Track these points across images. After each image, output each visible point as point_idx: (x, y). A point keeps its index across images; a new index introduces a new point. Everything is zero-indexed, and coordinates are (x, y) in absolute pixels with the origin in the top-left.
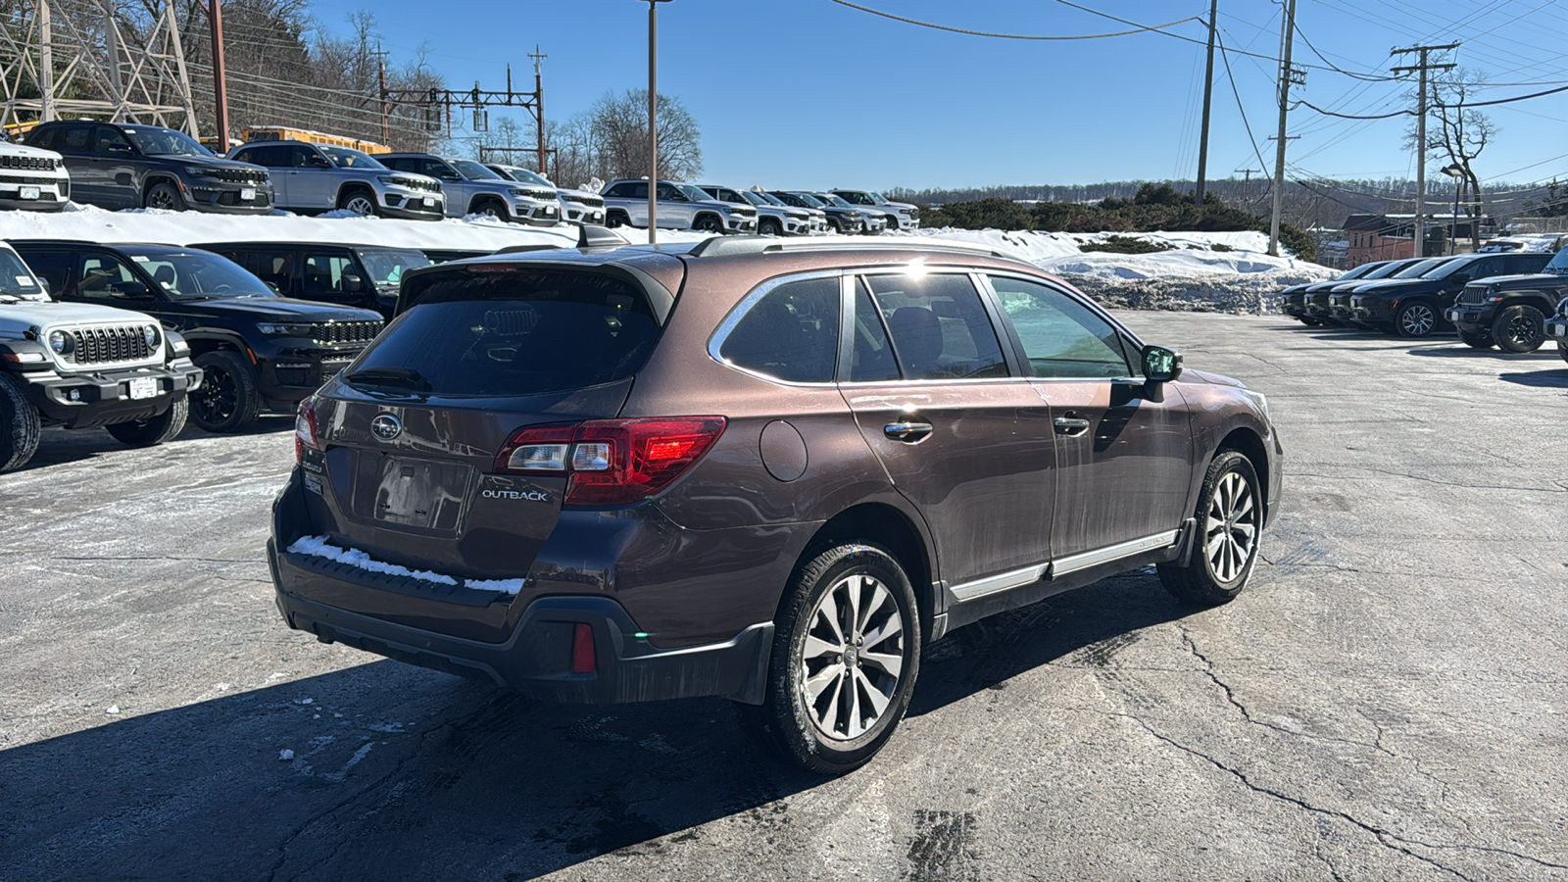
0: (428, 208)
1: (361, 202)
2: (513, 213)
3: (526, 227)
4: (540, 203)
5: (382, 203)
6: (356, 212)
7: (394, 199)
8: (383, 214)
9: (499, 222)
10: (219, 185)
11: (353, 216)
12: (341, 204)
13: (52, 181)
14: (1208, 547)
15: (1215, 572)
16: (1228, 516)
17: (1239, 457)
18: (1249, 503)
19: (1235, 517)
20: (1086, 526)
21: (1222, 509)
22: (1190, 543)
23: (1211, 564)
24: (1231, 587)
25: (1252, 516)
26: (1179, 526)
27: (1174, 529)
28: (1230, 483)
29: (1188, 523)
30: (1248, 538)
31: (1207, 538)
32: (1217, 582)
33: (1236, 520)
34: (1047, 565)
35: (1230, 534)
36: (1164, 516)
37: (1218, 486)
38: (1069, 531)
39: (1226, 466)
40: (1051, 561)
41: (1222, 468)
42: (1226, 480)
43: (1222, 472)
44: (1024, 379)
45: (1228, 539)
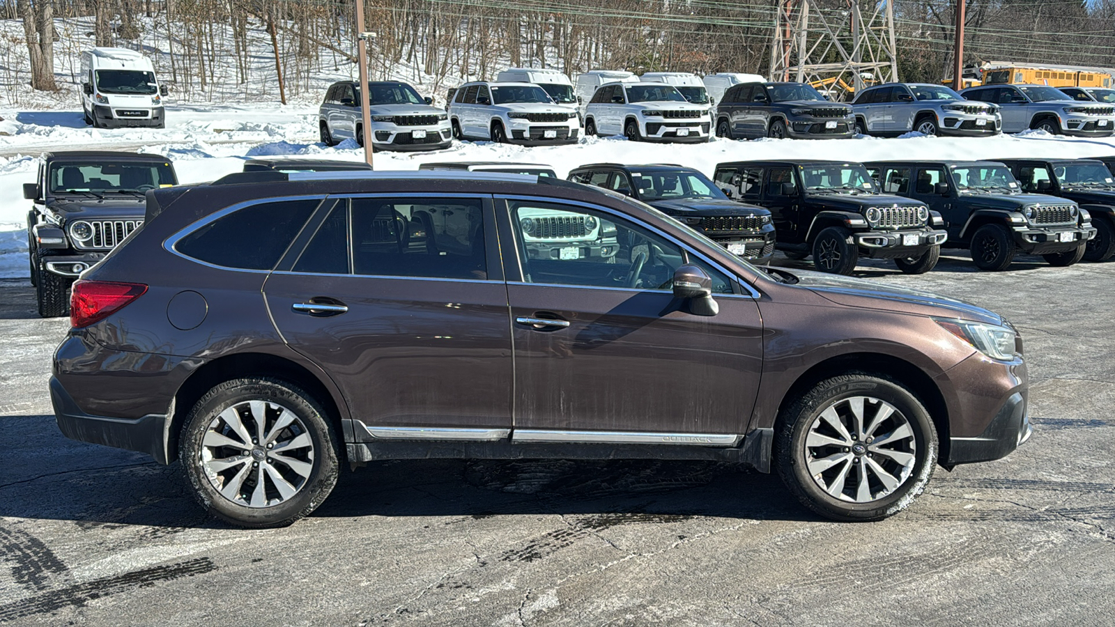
0: (980, 127)
1: (928, 125)
2: (1064, 127)
3: (1074, 138)
4: (1093, 118)
5: (942, 125)
6: (923, 133)
7: (950, 122)
8: (939, 133)
9: (1048, 135)
10: (810, 120)
11: (920, 136)
12: (915, 128)
13: (696, 124)
14: (809, 461)
15: (825, 488)
16: (858, 437)
17: (875, 382)
18: (904, 431)
19: (875, 442)
20: (568, 408)
21: (842, 429)
22: (764, 451)
23: (816, 478)
24: (857, 508)
25: (913, 445)
26: (744, 432)
27: (733, 433)
28: (857, 405)
29: (758, 432)
30: (903, 466)
31: (807, 452)
32: (826, 497)
33: (877, 444)
34: (509, 430)
35: (865, 456)
36: (711, 418)
37: (829, 405)
38: (540, 408)
39: (844, 388)
40: (513, 429)
41: (835, 389)
42: (848, 402)
43: (834, 392)
44: (504, 282)
45: (859, 461)
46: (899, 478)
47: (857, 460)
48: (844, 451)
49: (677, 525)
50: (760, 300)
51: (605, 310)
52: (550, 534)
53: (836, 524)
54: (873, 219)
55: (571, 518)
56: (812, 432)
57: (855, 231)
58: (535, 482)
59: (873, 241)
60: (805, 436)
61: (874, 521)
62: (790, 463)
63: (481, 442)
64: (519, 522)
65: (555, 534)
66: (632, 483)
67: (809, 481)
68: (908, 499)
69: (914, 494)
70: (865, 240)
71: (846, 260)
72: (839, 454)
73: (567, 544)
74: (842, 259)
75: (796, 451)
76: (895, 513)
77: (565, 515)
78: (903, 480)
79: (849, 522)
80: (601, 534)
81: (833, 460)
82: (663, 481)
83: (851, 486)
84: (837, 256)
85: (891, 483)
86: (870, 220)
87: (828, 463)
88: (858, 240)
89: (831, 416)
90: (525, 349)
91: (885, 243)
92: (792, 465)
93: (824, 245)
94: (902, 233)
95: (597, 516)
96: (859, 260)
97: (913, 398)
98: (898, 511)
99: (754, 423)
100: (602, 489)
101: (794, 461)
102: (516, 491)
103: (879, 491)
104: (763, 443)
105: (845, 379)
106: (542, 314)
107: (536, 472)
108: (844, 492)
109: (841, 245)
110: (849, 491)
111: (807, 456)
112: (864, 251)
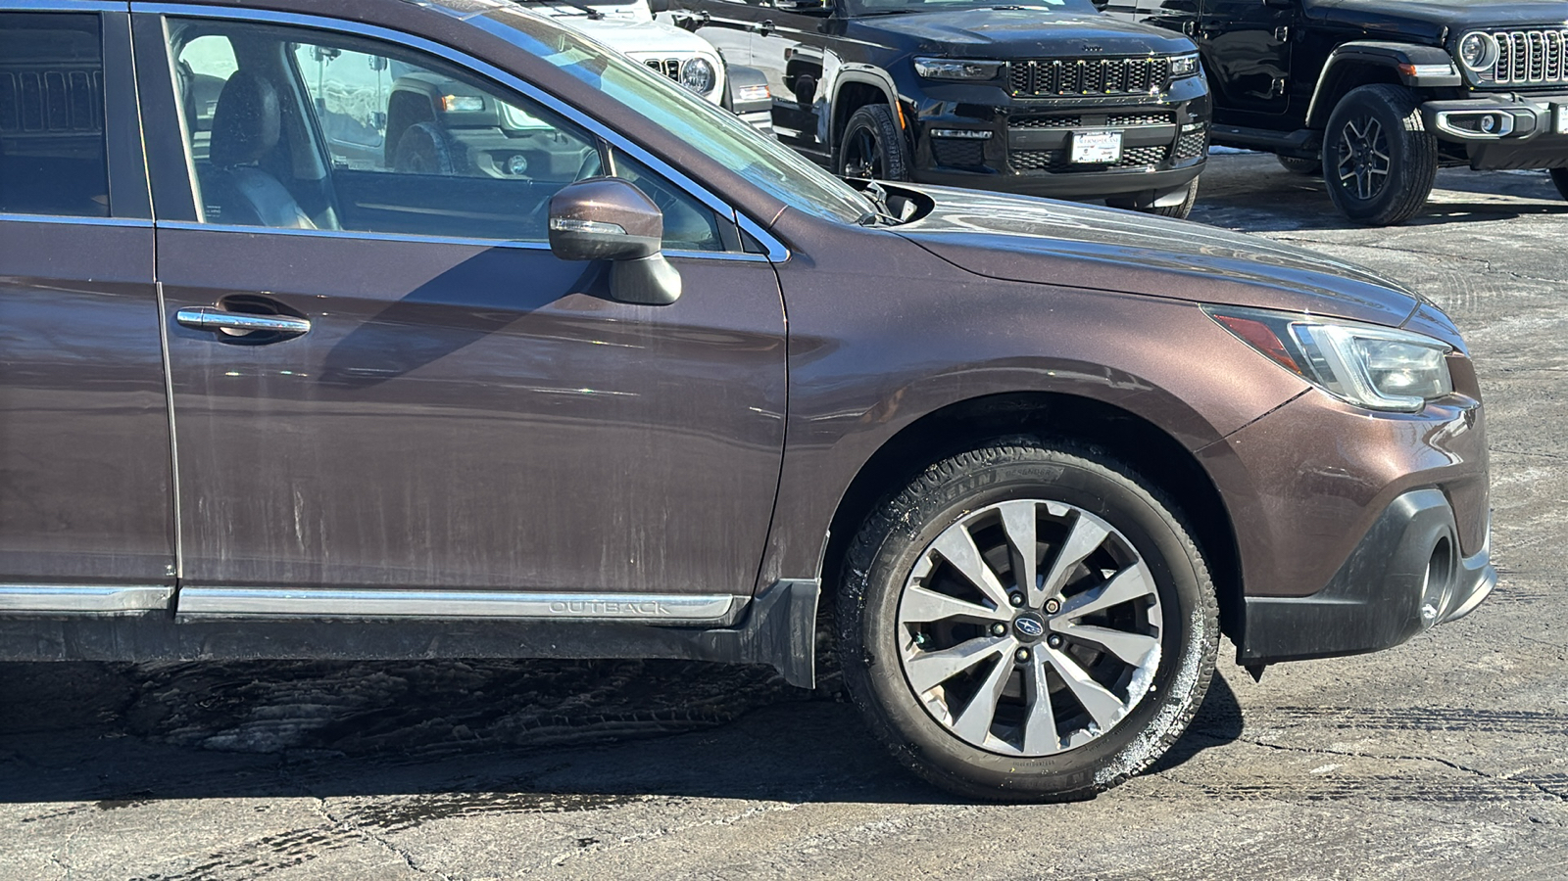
14: (908, 656)
15: (948, 721)
16: (1025, 599)
17: (1060, 464)
18: (1132, 583)
19: (1068, 609)
20: (315, 532)
21: (987, 580)
22: (798, 633)
23: (926, 698)
24: (1023, 770)
25: (1155, 616)
26: (750, 588)
27: (725, 592)
28: (1020, 521)
29: (782, 588)
30: (1134, 668)
31: (904, 636)
32: (950, 746)
33: (1070, 615)
34: (169, 590)
35: (1045, 644)
36: (667, 557)
37: (951, 521)
38: (245, 534)
39: (985, 479)
40: (178, 585)
41: (965, 481)
42: (997, 513)
43: (962, 489)
44: (149, 223)
45: (1030, 656)
46: (1124, 696)
47: (1024, 654)
48: (993, 634)
49: (589, 819)
50: (786, 265)
51: (396, 290)
52: (266, 840)
53: (973, 809)
54: (1478, 62)
55: (338, 805)
56: (913, 588)
57: (1427, 95)
58: (289, 725)
59: (1474, 122)
60: (895, 596)
61: (1067, 799)
62: (862, 660)
63: (101, 618)
64: (205, 814)
65: (280, 840)
66: (530, 725)
67: (907, 707)
68: (1147, 746)
69: (1160, 733)
70: (1451, 119)
71: (1404, 175)
72: (982, 640)
73: (299, 861)
74: (1395, 172)
75: (875, 633)
76: (1117, 782)
77: (329, 800)
78: (1134, 701)
79: (1007, 803)
80: (394, 839)
81: (965, 654)
82: (608, 718)
83: (1010, 717)
84: (1382, 165)
85: (1105, 709)
86: (1468, 65)
87: (955, 662)
88: (1434, 120)
89: (959, 548)
90: (201, 390)
91: (1508, 127)
92: (866, 667)
93: (1352, 135)
94: (1554, 100)
95: (405, 799)
96: (1441, 172)
97: (1153, 501)
98: (1124, 775)
99: (772, 565)
100: (454, 739)
101: (872, 658)
102: (237, 746)
103: (1076, 728)
104: (796, 616)
105: (990, 454)
106: (239, 303)
107: (301, 702)
108: (994, 730)
109: (1389, 136)
110: (1008, 730)
111: (903, 644)
112: (1453, 150)
